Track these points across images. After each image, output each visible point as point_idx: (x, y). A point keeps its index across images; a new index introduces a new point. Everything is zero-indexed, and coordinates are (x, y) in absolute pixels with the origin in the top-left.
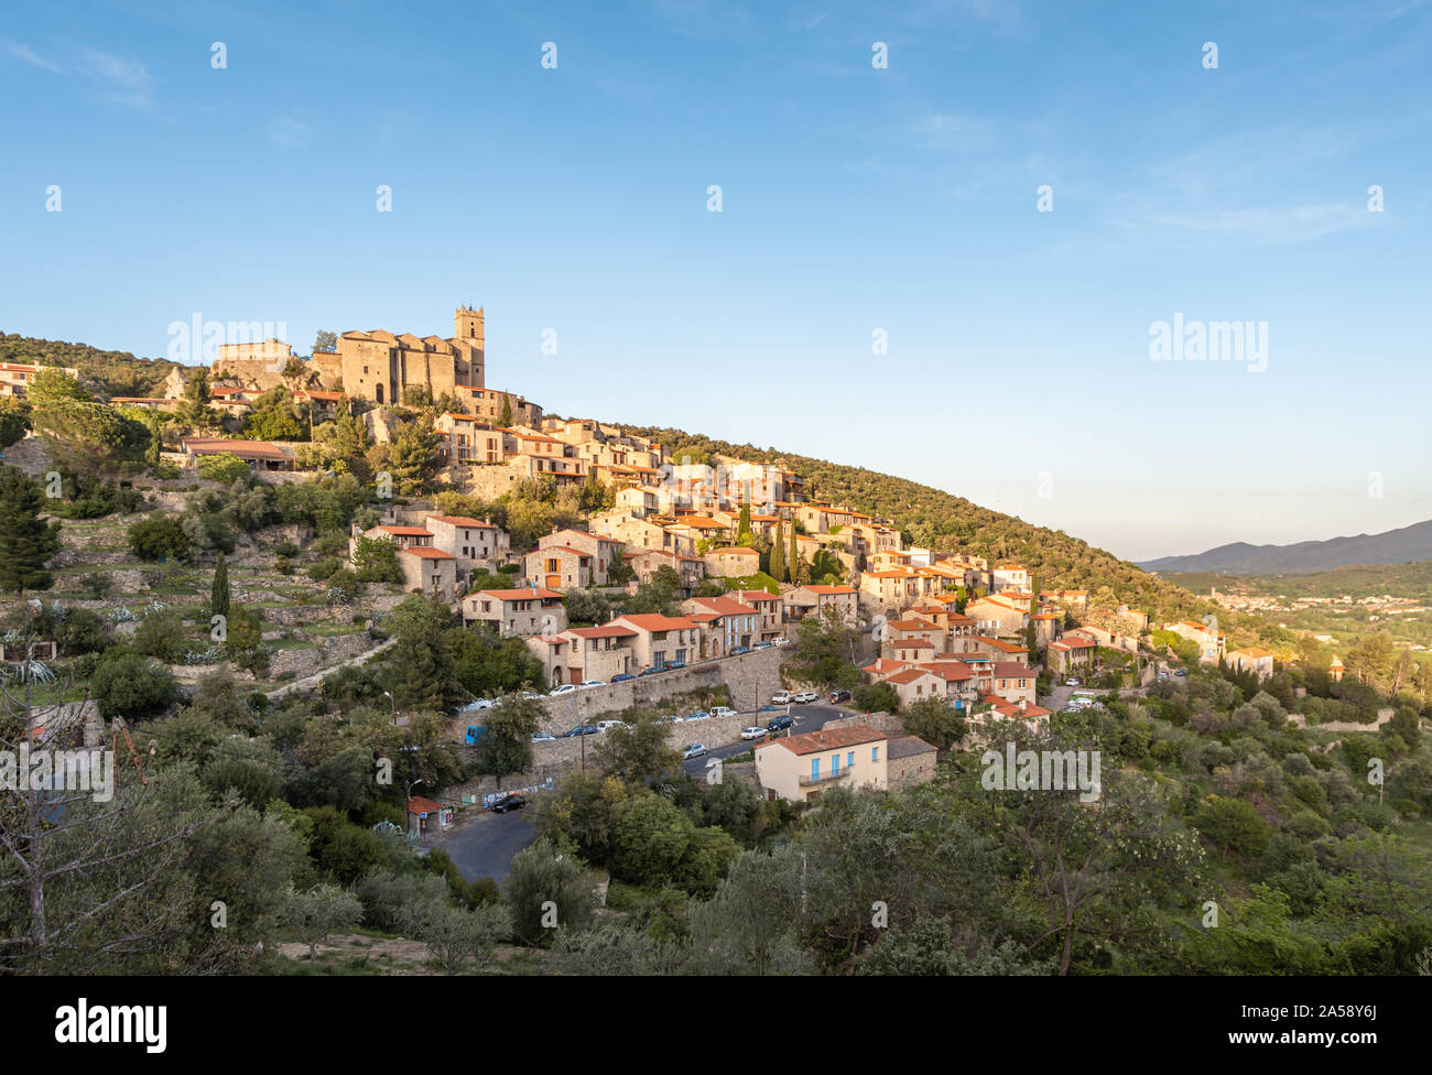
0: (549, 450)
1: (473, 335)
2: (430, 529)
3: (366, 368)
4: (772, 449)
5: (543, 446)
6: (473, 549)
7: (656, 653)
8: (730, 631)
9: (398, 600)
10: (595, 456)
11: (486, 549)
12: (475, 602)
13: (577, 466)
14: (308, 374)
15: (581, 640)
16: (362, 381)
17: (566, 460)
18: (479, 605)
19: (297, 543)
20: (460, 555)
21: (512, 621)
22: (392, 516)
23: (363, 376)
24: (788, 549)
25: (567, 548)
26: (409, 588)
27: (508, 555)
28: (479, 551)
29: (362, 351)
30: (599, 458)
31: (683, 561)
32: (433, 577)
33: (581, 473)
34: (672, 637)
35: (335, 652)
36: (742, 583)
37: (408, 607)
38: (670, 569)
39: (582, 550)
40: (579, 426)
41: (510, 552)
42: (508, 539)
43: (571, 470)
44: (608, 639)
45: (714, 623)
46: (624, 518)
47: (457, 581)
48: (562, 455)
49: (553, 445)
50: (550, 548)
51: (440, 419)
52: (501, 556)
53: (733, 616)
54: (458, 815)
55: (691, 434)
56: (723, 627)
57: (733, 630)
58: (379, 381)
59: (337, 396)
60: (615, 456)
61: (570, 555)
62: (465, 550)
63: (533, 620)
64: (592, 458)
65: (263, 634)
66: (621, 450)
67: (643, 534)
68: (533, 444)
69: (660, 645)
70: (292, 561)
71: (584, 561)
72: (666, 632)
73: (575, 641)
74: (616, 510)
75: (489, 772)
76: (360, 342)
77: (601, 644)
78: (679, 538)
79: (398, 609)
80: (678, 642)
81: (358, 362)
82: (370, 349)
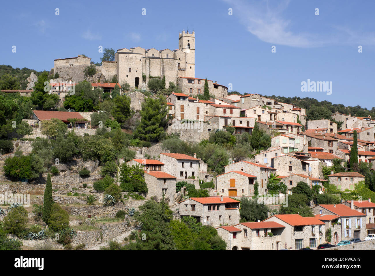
0: (232, 113)
1: (189, 47)
2: (162, 161)
3: (130, 69)
5: (228, 111)
6: (186, 173)
7: (297, 240)
8: (345, 227)
9: (142, 203)
10: (259, 116)
11: (193, 173)
12: (186, 205)
13: (248, 122)
14: (99, 74)
15: (249, 230)
16: (127, 76)
17: (241, 119)
18: (190, 207)
19: (90, 169)
20: (178, 176)
21: (208, 217)
22: (141, 153)
23: (128, 73)
25: (242, 172)
26: (149, 196)
27: (206, 177)
28: (190, 174)
29: (128, 59)
30: (262, 117)
31: (314, 181)
32: (163, 189)
33: (250, 126)
34: (307, 230)
35: (108, 233)
36: (353, 195)
37: (148, 206)
38: (306, 185)
39: (251, 173)
40: (250, 98)
41: (207, 175)
42: (206, 166)
43: (244, 125)
44: (265, 230)
45: (335, 221)
46: (276, 154)
47: (177, 192)
48: (239, 116)
49: (234, 110)
50: (231, 172)
51: (169, 96)
52: (202, 178)
53: (347, 217)
55: (320, 101)
56: (340, 224)
57: (348, 227)
58: (137, 76)
59: (113, 85)
60: (271, 115)
61: (243, 177)
62: (182, 173)
63: (220, 216)
64: (256, 117)
65: (70, 222)
66: (274, 112)
67: (289, 164)
68: (222, 110)
69: (299, 235)
71: (252, 180)
72: (303, 226)
73: (245, 231)
74: (271, 149)
76: (127, 55)
77: (262, 233)
79: (140, 207)
80: (311, 233)
81: (126, 66)
82: (132, 58)
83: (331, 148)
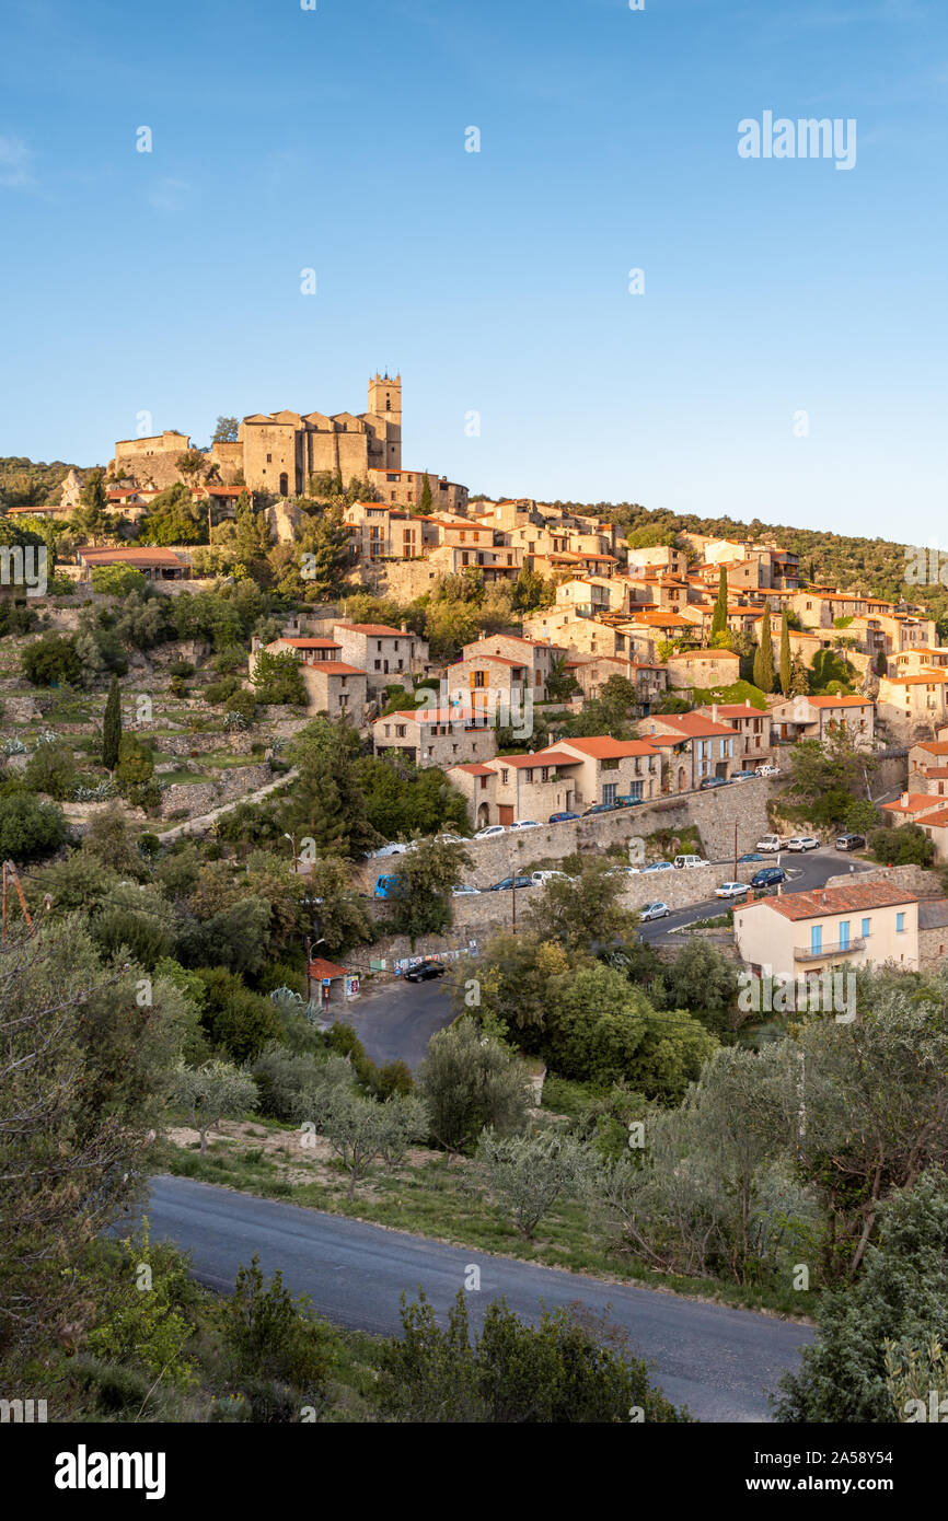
0: (476, 539)
1: (388, 408)
2: (338, 640)
3: (269, 456)
4: (756, 521)
5: (469, 535)
6: (386, 662)
7: (605, 786)
8: (700, 758)
9: (301, 725)
10: (532, 544)
11: (401, 662)
12: (387, 726)
13: (510, 557)
14: (207, 468)
15: (512, 770)
16: (264, 471)
17: (496, 551)
18: (393, 730)
19: (193, 661)
20: (371, 669)
21: (431, 748)
22: (296, 626)
23: (265, 465)
24: (778, 650)
25: (497, 657)
26: (313, 711)
27: (426, 668)
28: (393, 665)
29: (264, 437)
30: (536, 545)
31: (641, 669)
32: (341, 696)
33: (514, 565)
34: (626, 766)
35: (232, 787)
36: (717, 695)
37: (310, 734)
38: (623, 680)
39: (515, 659)
40: (512, 508)
41: (429, 664)
42: (427, 648)
43: (502, 562)
44: (545, 769)
45: (680, 747)
46: (566, 618)
47: (368, 701)
48: (491, 545)
49: (481, 533)
50: (476, 658)
51: (351, 510)
52: (419, 670)
53: (704, 738)
54: (366, 982)
55: (650, 508)
56: (692, 752)
57: (704, 756)
58: (283, 470)
59: (237, 491)
60: (556, 541)
61: (500, 666)
62: (377, 663)
63: (455, 746)
64: (527, 547)
65: (156, 767)
66: (563, 534)
67: (590, 638)
68: (457, 533)
69: (610, 776)
70: (189, 683)
71: (517, 672)
72: (618, 759)
73: (505, 771)
74: (556, 609)
75: (402, 933)
76: (263, 427)
77: (538, 774)
78: (635, 640)
79: (300, 735)
80: (633, 772)
81: (261, 450)
82: (273, 434)
83: (674, 603)
